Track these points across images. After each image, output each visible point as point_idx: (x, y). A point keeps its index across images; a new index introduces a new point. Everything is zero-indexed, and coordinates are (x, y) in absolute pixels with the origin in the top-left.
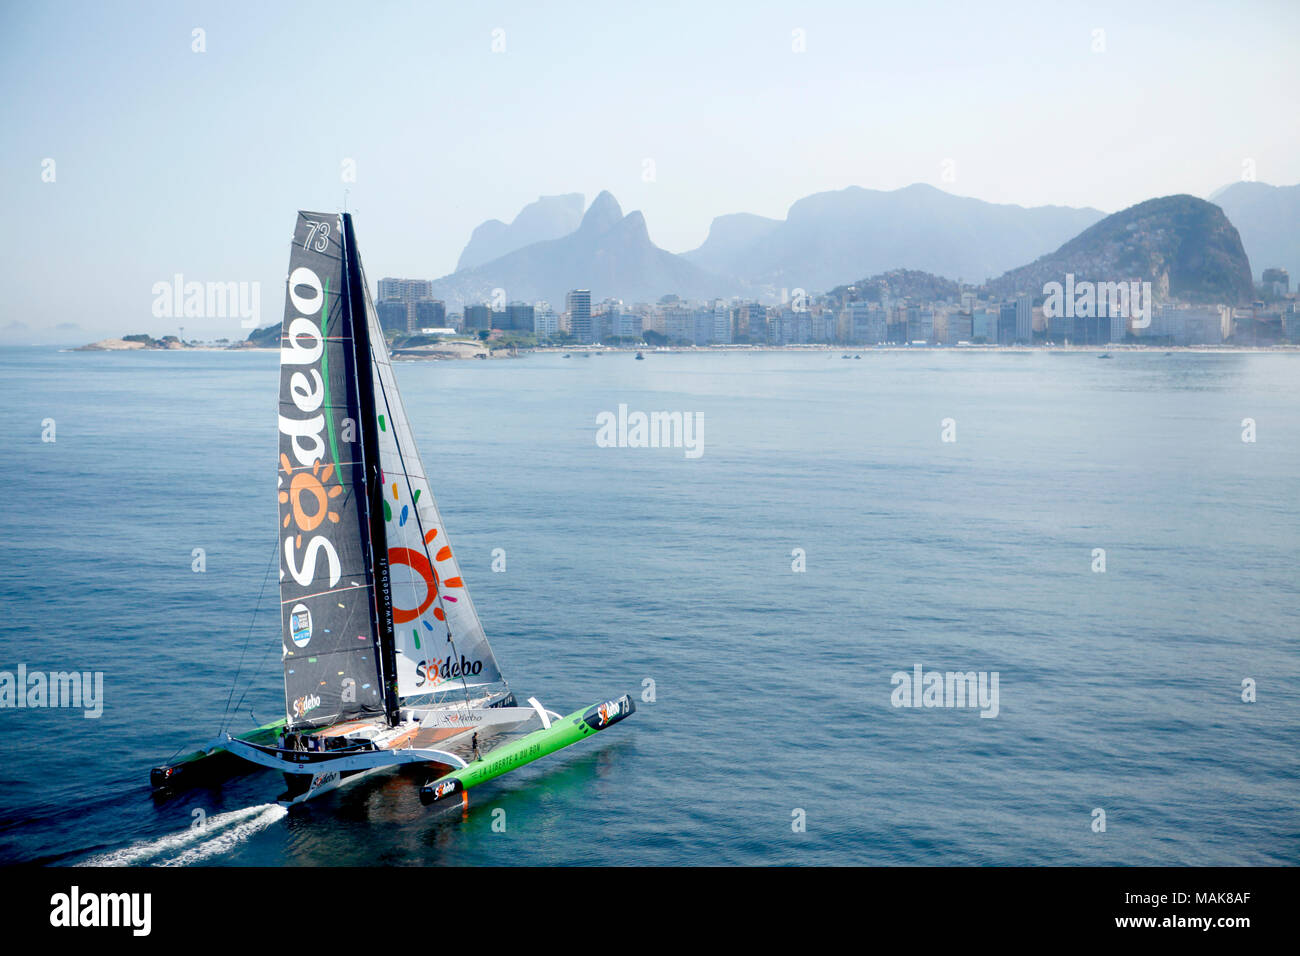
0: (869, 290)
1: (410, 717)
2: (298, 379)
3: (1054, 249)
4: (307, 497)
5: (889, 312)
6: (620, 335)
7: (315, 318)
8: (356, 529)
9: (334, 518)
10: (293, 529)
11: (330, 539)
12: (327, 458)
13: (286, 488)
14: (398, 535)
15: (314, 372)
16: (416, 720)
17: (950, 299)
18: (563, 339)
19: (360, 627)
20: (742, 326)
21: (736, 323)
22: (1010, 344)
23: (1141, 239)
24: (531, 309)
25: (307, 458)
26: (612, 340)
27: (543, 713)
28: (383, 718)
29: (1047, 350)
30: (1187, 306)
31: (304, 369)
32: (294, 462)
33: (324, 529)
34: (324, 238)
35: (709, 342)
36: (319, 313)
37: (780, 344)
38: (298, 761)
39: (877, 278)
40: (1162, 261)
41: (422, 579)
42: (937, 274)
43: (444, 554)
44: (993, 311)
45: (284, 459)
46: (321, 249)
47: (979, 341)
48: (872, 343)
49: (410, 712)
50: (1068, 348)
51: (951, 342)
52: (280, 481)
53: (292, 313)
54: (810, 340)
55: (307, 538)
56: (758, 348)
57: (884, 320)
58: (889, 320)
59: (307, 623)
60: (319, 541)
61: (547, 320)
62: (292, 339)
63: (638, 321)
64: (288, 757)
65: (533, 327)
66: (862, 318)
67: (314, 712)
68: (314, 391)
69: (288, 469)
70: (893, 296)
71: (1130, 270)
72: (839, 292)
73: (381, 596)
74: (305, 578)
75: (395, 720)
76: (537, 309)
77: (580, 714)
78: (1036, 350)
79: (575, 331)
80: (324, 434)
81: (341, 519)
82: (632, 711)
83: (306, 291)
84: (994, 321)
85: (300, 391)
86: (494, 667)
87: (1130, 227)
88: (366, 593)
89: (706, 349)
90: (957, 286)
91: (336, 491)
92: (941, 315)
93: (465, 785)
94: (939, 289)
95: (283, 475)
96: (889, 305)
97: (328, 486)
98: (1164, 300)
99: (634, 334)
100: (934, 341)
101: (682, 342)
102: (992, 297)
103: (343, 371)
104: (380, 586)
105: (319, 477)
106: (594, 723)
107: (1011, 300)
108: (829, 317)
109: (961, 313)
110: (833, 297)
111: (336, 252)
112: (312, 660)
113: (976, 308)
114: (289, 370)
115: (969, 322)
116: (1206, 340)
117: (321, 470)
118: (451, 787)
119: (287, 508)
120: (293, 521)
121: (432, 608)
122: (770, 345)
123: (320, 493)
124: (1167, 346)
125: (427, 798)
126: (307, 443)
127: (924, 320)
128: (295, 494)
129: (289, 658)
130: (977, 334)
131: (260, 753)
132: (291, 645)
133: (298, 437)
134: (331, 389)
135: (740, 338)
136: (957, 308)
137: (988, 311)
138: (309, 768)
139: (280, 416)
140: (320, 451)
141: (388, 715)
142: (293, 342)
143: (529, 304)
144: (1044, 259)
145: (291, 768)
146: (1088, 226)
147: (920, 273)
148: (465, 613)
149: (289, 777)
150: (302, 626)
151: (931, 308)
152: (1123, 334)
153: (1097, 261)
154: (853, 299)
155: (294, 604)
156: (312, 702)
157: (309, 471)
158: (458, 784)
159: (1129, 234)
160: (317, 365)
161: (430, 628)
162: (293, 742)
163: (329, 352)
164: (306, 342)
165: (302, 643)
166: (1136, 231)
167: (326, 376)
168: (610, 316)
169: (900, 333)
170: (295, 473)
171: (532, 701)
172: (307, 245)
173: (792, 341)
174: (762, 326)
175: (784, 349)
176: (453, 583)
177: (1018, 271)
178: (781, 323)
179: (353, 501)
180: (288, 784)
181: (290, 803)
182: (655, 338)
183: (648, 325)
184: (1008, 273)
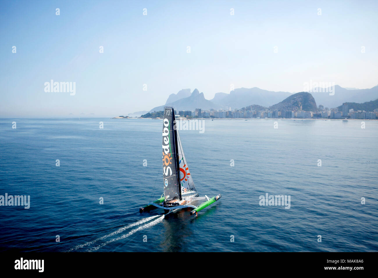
0: (249, 108)
1: (183, 199)
2: (165, 139)
3: (282, 101)
4: (167, 159)
5: (253, 112)
6: (206, 116)
7: (168, 127)
8: (175, 165)
9: (171, 163)
10: (165, 166)
11: (170, 167)
12: (170, 153)
13: (164, 158)
14: (181, 166)
15: (167, 137)
16: (184, 199)
17: (263, 110)
18: (197, 117)
19: (175, 183)
20: (227, 115)
21: (226, 114)
22: (274, 118)
23: (297, 99)
24: (191, 112)
25: (167, 152)
26: (205, 117)
27: (208, 198)
28: (179, 199)
29: (281, 119)
30: (305, 112)
31: (166, 137)
32: (165, 153)
33: (169, 165)
34: (169, 113)
35: (222, 118)
36: (168, 126)
37: (234, 118)
38: (167, 207)
39: (250, 106)
40: (301, 104)
41: (183, 173)
42: (261, 105)
43: (187, 169)
44: (271, 112)
45: (163, 153)
46: (169, 115)
47: (269, 117)
48: (250, 118)
49: (183, 198)
50: (284, 119)
51: (264, 118)
52: (163, 157)
53: (164, 127)
54: (239, 117)
55: (167, 167)
56: (230, 119)
57: (252, 114)
58: (253, 114)
59: (167, 182)
60: (169, 167)
61: (194, 114)
62: (164, 131)
63: (209, 114)
64: (165, 206)
65: (191, 115)
66: (248, 113)
67: (169, 198)
68: (167, 140)
69: (164, 155)
70: (253, 109)
71: (295, 105)
72: (243, 109)
73: (179, 177)
74: (167, 174)
75: (181, 199)
76: (192, 112)
77: (213, 198)
78: (279, 119)
79: (198, 116)
80: (169, 148)
81: (172, 163)
82: (221, 197)
83: (166, 123)
84: (272, 114)
85: (165, 141)
86: (195, 189)
87: (295, 97)
88: (176, 177)
89: (221, 119)
90: (264, 107)
91: (171, 158)
92: (262, 113)
93: (197, 211)
94: (262, 108)
95: (163, 156)
96: (252, 111)
97: (170, 157)
98: (301, 110)
99: (209, 116)
100: (261, 118)
101: (217, 118)
102: (271, 110)
103: (172, 137)
104: (178, 175)
105: (168, 156)
106: (215, 199)
107: (274, 110)
108: (243, 113)
109: (266, 113)
110: (242, 110)
111: (171, 115)
112: (168, 189)
113: (268, 112)
114: (164, 137)
115: (267, 114)
116: (308, 118)
117: (169, 154)
118: (195, 212)
119: (164, 162)
120: (165, 164)
121: (185, 179)
122: (232, 118)
123: (168, 159)
124: (302, 119)
125: (191, 214)
126: (166, 150)
127: (259, 114)
128: (165, 159)
129: (165, 189)
130: (269, 116)
131: (159, 206)
132: (165, 187)
133: (165, 149)
134: (170, 140)
135: (227, 117)
136: (265, 112)
137: (270, 112)
138: (169, 208)
139: (163, 146)
140: (168, 151)
141: (180, 198)
142: (164, 132)
143: (191, 111)
144: (280, 103)
145: (165, 208)
146: (288, 97)
147: (257, 105)
148: (190, 180)
149: (165, 210)
150: (166, 182)
151: (260, 112)
152: (294, 117)
153: (289, 103)
154: (247, 110)
155: (165, 179)
156: (168, 196)
157: (167, 155)
158: (196, 212)
159: (295, 99)
160: (168, 136)
161: (184, 182)
162: (165, 203)
163: (170, 133)
164: (166, 132)
165: (166, 186)
166: (296, 98)
167: (169, 137)
168: (205, 113)
169: (255, 116)
170: (165, 155)
171: (206, 196)
172: (166, 114)
173: (236, 117)
174: (231, 115)
175: (235, 119)
176: (189, 174)
177: (275, 105)
178: (234, 114)
179: (174, 160)
180: (165, 211)
181: (166, 215)
182: (213, 117)
183: (211, 115)
184: (273, 105)
